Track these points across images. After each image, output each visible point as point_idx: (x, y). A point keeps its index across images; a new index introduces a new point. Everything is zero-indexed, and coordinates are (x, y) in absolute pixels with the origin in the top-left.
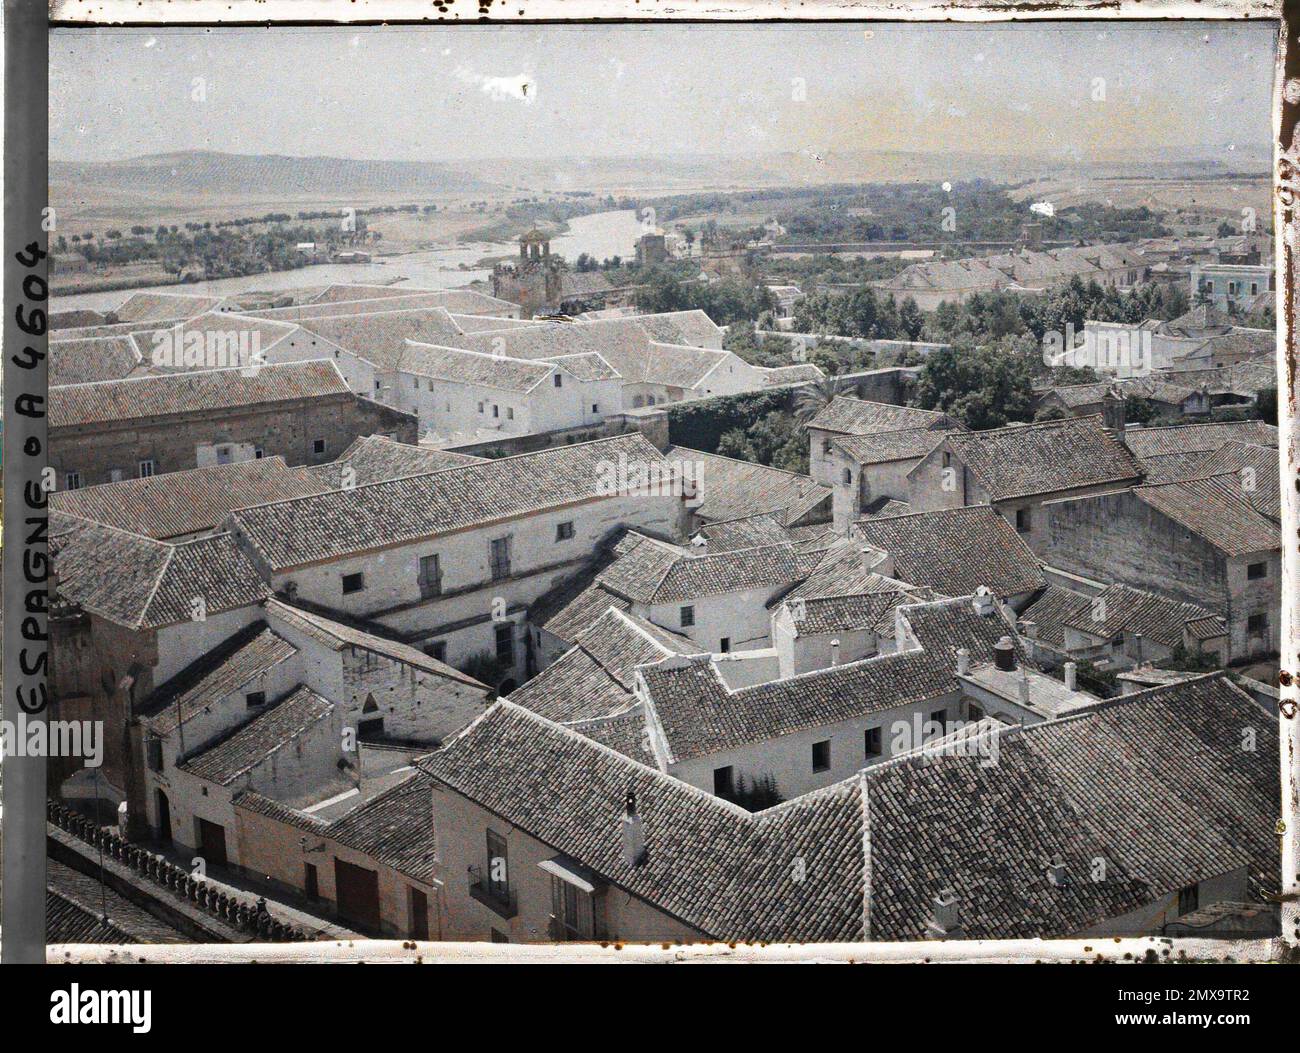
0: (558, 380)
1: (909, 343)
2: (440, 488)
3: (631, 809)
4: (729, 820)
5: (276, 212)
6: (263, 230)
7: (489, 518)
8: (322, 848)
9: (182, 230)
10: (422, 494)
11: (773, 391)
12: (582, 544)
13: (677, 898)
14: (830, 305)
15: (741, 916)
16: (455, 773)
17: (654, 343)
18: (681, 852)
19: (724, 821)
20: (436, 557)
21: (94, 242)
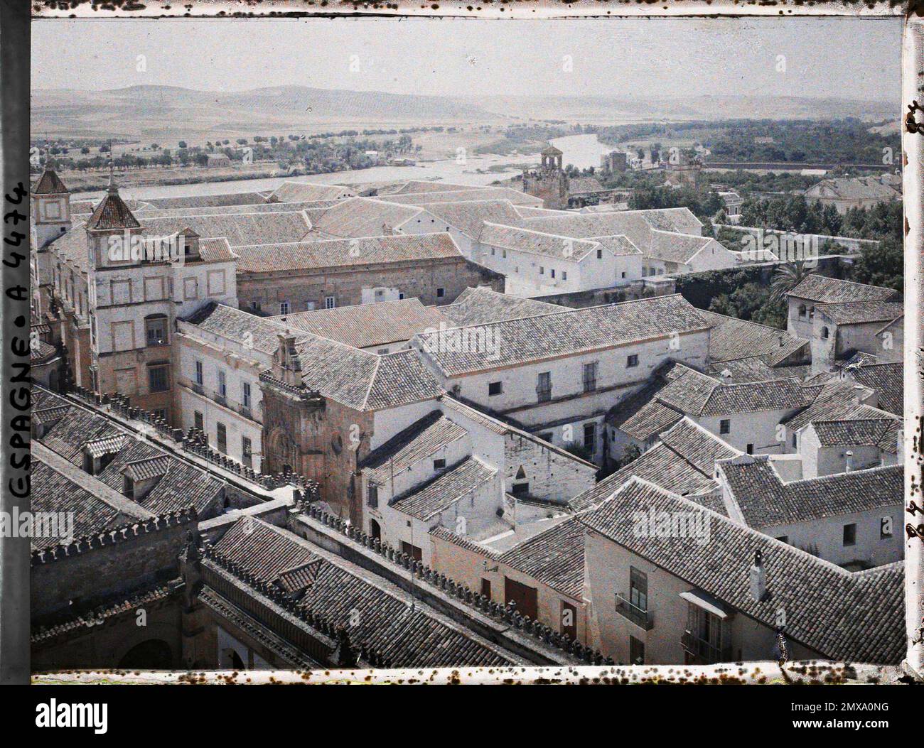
0: (599, 254)
1: (831, 237)
2: (550, 326)
3: (758, 562)
4: (832, 576)
5: (348, 129)
6: (342, 141)
7: (584, 349)
8: (496, 569)
9: (287, 140)
10: (538, 330)
11: (748, 268)
12: (642, 371)
13: (797, 628)
14: (769, 207)
15: (853, 645)
16: (606, 525)
17: (653, 230)
18: (796, 595)
19: (829, 576)
20: (548, 374)
21: (230, 146)
